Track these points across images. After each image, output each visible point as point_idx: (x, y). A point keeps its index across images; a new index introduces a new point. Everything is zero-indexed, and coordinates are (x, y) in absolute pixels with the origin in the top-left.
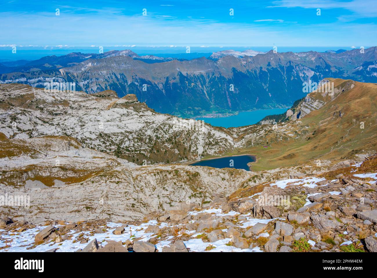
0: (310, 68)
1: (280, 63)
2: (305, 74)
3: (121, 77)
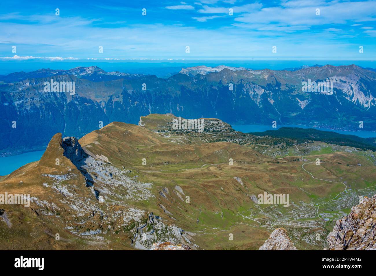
0: (260, 86)
1: (232, 81)
2: (256, 92)
3: (60, 96)
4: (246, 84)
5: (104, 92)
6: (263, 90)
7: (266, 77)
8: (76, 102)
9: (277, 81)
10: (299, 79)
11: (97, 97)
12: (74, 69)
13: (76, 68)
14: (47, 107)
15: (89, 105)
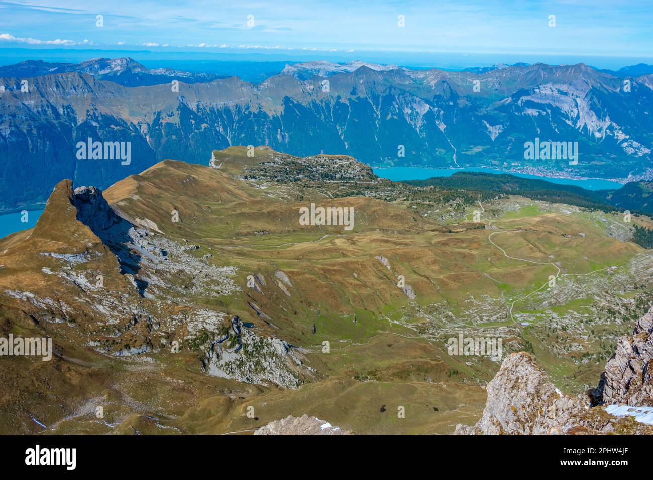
0: (423, 99)
1: (374, 90)
2: (415, 109)
3: (64, 112)
4: (399, 95)
5: (144, 105)
6: (428, 106)
7: (433, 83)
8: (95, 124)
9: (451, 90)
10: (489, 87)
11: (132, 114)
12: (87, 62)
13: (92, 61)
14: (41, 132)
15: (119, 130)
